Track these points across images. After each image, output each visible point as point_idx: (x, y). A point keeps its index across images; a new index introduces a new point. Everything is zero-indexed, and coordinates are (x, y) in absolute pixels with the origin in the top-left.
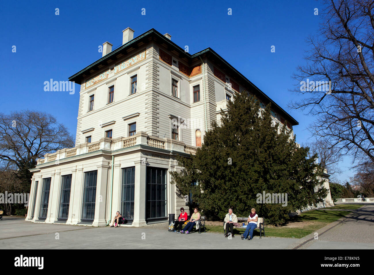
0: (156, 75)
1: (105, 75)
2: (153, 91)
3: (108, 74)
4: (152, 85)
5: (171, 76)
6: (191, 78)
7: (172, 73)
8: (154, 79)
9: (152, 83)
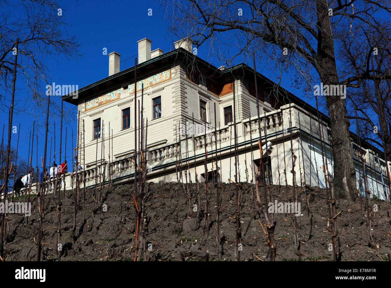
0: (184, 98)
1: (115, 94)
2: (182, 115)
3: (120, 93)
4: (181, 109)
5: (200, 97)
6: (221, 98)
7: (200, 93)
8: (182, 102)
9: (181, 106)
